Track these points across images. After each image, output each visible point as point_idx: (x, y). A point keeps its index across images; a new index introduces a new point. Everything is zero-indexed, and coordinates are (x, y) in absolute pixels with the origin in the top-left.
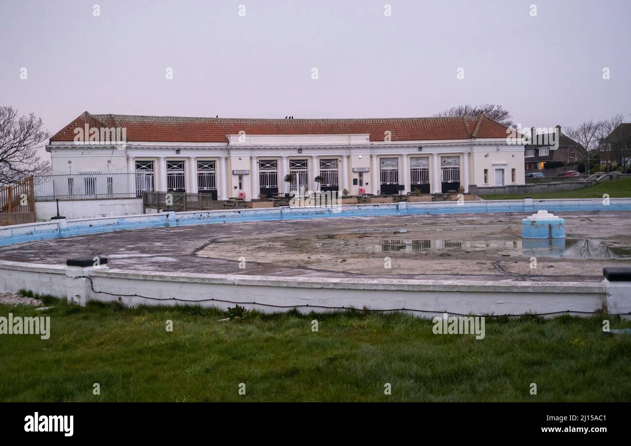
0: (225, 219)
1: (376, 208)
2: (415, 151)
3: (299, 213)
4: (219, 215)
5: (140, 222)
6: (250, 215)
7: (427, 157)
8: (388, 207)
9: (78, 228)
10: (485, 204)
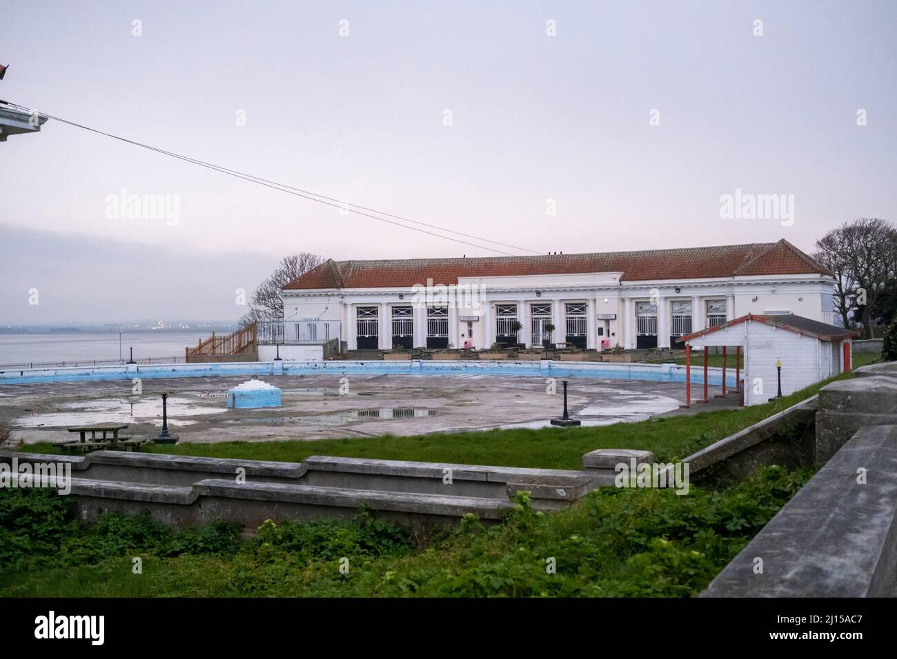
0: (345, 370)
1: (518, 365)
2: (672, 293)
3: (433, 367)
4: (338, 365)
5: (239, 369)
6: (374, 368)
7: (688, 301)
8: (530, 366)
9: (157, 372)
10: (628, 368)
